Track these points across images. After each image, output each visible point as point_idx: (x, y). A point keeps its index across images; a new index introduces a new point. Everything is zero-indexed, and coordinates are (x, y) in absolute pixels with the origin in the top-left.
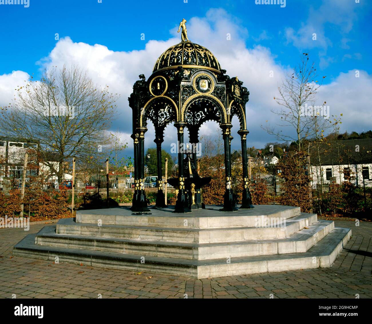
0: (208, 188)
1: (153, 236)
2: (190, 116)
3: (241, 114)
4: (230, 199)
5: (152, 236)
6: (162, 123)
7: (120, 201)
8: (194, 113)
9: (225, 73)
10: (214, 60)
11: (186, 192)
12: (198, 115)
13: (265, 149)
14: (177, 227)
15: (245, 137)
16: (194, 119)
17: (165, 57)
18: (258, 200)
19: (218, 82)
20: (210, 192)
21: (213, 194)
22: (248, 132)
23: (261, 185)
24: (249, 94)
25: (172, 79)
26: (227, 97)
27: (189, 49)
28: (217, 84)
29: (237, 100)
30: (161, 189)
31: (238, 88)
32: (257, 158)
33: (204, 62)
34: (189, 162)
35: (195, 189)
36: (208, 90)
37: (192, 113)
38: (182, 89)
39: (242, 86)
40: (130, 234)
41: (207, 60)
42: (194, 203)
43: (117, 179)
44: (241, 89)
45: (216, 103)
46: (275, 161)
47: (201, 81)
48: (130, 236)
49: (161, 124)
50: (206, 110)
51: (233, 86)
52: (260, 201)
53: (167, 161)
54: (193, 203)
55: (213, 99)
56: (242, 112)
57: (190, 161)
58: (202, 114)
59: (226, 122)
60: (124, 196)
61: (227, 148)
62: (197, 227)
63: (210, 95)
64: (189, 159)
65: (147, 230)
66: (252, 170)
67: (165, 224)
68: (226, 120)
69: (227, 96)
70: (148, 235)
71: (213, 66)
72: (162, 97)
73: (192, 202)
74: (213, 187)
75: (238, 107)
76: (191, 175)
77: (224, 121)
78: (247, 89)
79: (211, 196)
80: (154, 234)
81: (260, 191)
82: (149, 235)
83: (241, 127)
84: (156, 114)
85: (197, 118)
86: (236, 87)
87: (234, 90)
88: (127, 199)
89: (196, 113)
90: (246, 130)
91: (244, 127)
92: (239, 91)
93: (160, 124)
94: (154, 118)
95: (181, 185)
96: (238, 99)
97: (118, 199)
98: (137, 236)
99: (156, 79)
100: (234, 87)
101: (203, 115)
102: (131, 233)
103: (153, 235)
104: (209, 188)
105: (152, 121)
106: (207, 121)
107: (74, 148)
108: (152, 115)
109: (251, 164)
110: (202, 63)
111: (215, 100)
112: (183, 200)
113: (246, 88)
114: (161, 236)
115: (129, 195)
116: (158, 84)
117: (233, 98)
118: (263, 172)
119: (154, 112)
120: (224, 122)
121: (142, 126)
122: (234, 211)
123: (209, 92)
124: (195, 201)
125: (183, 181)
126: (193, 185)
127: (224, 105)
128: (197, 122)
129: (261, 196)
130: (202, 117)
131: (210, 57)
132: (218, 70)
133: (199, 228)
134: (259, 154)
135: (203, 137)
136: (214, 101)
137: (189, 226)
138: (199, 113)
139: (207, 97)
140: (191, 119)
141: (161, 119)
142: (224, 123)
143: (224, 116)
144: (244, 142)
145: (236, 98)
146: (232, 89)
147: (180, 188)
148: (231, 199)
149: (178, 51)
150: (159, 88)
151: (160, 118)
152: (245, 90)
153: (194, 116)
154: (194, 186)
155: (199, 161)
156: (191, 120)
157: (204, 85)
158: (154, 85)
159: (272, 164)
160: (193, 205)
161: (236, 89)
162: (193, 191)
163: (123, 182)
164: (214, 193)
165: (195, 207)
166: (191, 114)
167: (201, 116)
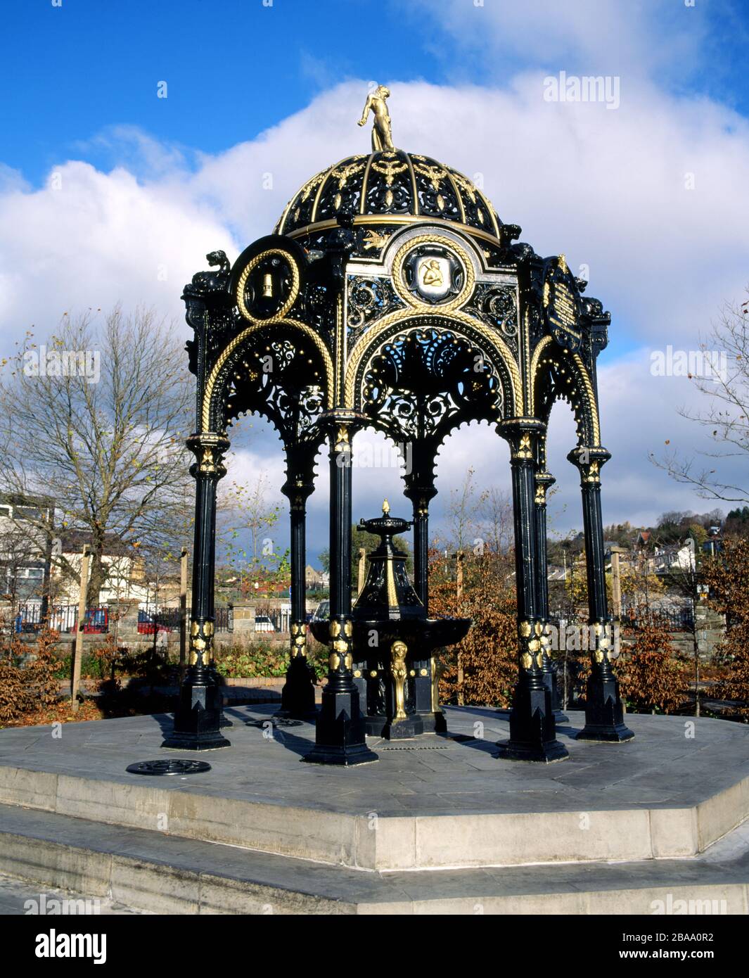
0: (486, 639)
1: (162, 899)
2: (409, 408)
3: (578, 389)
4: (534, 710)
5: (158, 897)
6: (310, 431)
7: (228, 671)
8: (421, 399)
9: (517, 238)
10: (481, 204)
11: (374, 674)
12: (436, 407)
13: (659, 529)
14: (283, 849)
15: (595, 475)
16: (421, 419)
17: (306, 196)
18: (645, 681)
19: (487, 268)
20: (495, 653)
21: (505, 660)
22: (608, 456)
23: (652, 636)
24: (608, 322)
25: (313, 255)
26: (522, 322)
27: (390, 165)
28: (485, 272)
29: (562, 337)
30: (299, 652)
31: (567, 297)
32: (637, 551)
33: (441, 205)
34: (390, 563)
35: (405, 661)
36: (450, 296)
37: (413, 398)
38: (348, 292)
39: (582, 295)
40: (75, 874)
41: (452, 200)
42: (401, 714)
43: (231, 607)
44: (579, 303)
45: (480, 345)
46: (685, 558)
47: (424, 261)
48: (77, 886)
49: (309, 435)
50: (461, 387)
51: (547, 287)
52: (650, 686)
53: (364, 557)
54: (399, 716)
55: (468, 328)
56: (584, 384)
57: (393, 559)
58: (446, 402)
59: (519, 411)
60: (245, 658)
61: (524, 510)
62: (364, 861)
63: (458, 313)
64: (389, 551)
65: (139, 867)
66: (623, 585)
67: (235, 831)
68: (521, 405)
69: (522, 315)
70: (141, 889)
71: (473, 222)
72: (280, 325)
73: (396, 712)
74: (502, 639)
75: (568, 363)
76: (394, 608)
77: (512, 409)
78: (600, 304)
79: (495, 665)
80: (167, 888)
81: (652, 653)
82: (146, 890)
83: (581, 438)
84: (292, 403)
85: (430, 417)
86: (562, 293)
87: (552, 300)
88: (250, 666)
89: (429, 400)
90: (600, 447)
91: (591, 438)
92: (570, 306)
93: (305, 433)
94: (283, 414)
95: (336, 651)
96: (569, 334)
97: (224, 666)
98: (103, 888)
99: (261, 262)
100: (552, 290)
101: (453, 405)
102: (80, 871)
103: (163, 895)
104: (489, 641)
105: (272, 424)
106: (463, 425)
107: (132, 520)
108: (274, 403)
109: (619, 567)
110: (435, 208)
111: (477, 333)
112: (343, 712)
113: (596, 301)
114: (194, 902)
115: (261, 653)
116: (268, 279)
117: (548, 329)
118: (654, 588)
119: (282, 393)
120: (512, 413)
121: (210, 430)
122: (550, 760)
123: (454, 303)
124: (409, 704)
125: (346, 639)
126: (400, 647)
127: (511, 349)
128: (432, 427)
129: (652, 670)
130: (449, 411)
131: (464, 193)
132: (494, 235)
133: (373, 867)
134: (642, 541)
135: (489, 494)
136: (472, 333)
137: (332, 855)
138: (438, 399)
139: (448, 320)
140: (411, 418)
141: (307, 418)
142: (513, 418)
143: (511, 389)
144: (590, 492)
145: (561, 330)
146: (546, 297)
147: (334, 662)
148: (538, 711)
149: (348, 174)
150: (269, 293)
151: (306, 413)
152: (593, 306)
153: (421, 409)
154: (401, 654)
155: (461, 559)
156: (411, 422)
157: (435, 275)
158: (255, 283)
159: (676, 568)
160: (399, 724)
161: (558, 298)
162: (399, 667)
163: (247, 616)
164: (505, 655)
165: (404, 729)
166: (412, 401)
167: (444, 410)
